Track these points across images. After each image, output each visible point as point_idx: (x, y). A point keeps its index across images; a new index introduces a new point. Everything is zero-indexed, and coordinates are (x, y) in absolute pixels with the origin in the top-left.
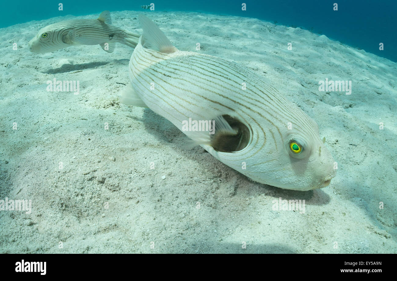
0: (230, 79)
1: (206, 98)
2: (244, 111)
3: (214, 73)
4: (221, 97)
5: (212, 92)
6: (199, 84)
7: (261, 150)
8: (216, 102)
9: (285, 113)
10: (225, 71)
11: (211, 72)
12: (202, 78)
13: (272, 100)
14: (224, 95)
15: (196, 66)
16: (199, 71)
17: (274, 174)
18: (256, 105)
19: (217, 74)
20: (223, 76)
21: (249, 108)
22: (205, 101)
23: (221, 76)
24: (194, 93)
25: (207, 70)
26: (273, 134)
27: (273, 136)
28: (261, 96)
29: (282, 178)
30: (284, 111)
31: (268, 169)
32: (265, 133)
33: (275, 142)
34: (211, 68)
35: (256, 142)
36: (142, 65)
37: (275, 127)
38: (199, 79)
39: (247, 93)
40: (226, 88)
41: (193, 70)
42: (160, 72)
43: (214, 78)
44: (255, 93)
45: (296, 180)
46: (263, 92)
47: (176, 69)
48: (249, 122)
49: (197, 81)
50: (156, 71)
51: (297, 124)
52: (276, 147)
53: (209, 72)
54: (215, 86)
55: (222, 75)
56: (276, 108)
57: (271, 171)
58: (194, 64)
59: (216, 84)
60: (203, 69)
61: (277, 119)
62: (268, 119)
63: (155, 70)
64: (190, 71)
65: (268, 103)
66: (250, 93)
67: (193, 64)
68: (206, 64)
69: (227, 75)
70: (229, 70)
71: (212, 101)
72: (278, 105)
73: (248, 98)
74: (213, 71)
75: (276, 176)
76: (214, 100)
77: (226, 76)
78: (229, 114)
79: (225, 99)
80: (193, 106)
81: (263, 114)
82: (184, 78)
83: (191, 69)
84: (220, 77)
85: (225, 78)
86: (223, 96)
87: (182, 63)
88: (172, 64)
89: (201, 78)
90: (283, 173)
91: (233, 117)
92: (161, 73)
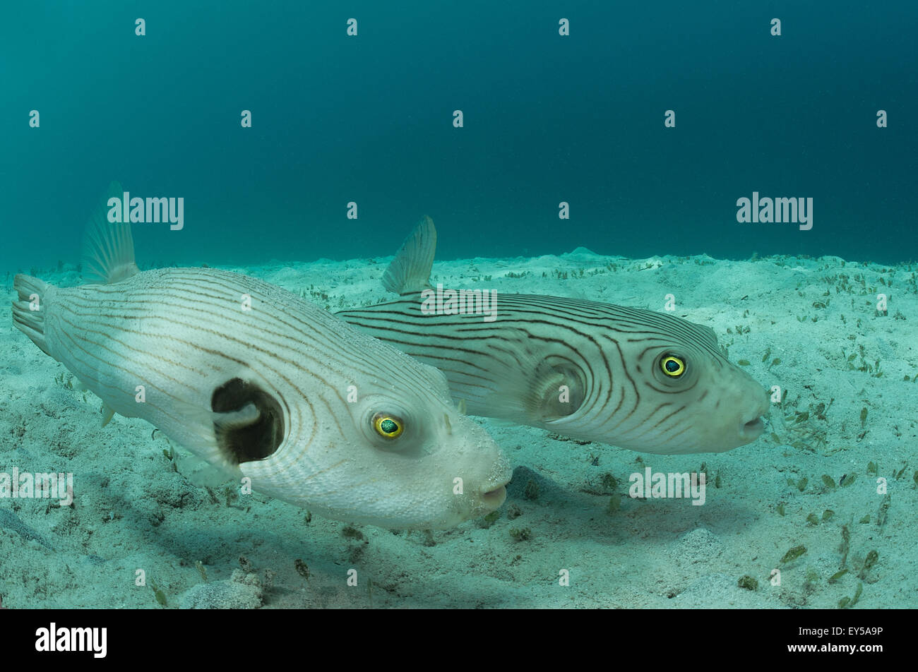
0: (236, 301)
1: (196, 347)
2: (266, 362)
3: (207, 295)
4: (224, 339)
5: (207, 331)
6: (184, 320)
7: (313, 443)
8: (214, 352)
9: (349, 356)
10: (226, 289)
11: (201, 294)
12: (188, 306)
13: (320, 333)
14: (227, 333)
15: (174, 288)
16: (181, 296)
17: (356, 492)
18: (287, 347)
19: (212, 297)
20: (223, 298)
21: (275, 355)
22: (197, 352)
23: (219, 298)
24: (177, 339)
25: (195, 292)
26: (327, 403)
27: (329, 408)
28: (296, 327)
29: (377, 500)
30: (347, 352)
31: (339, 483)
32: (311, 405)
33: (337, 422)
34: (201, 287)
35: (299, 429)
36: (85, 315)
37: (329, 388)
38: (182, 310)
39: (269, 323)
40: (230, 319)
41: (172, 296)
42: (117, 316)
43: (208, 303)
44: (285, 323)
45: (410, 501)
46: (299, 320)
47: (143, 302)
48: (278, 387)
49: (179, 315)
50: (112, 316)
51: (376, 374)
52: (341, 432)
53: (198, 294)
54: (211, 317)
55: (221, 296)
56: (328, 347)
57: (348, 487)
58: (172, 286)
59: (212, 313)
60: (188, 291)
61: (331, 369)
62: (314, 372)
63: (109, 314)
64: (167, 299)
65: (312, 340)
66: (274, 324)
67: (170, 286)
68: (192, 282)
69: (231, 295)
70: (233, 286)
71: (207, 351)
72: (332, 342)
73: (271, 335)
74: (204, 291)
75: (363, 497)
76: (212, 347)
77: (229, 298)
78: (239, 377)
79: (230, 342)
80: (177, 368)
81: (302, 364)
82: (158, 314)
83: (168, 295)
84: (217, 301)
85: (227, 300)
86: (226, 337)
87: (151, 288)
88: (135, 295)
89: (185, 307)
90: (376, 487)
91: (248, 382)
92: (120, 316)
